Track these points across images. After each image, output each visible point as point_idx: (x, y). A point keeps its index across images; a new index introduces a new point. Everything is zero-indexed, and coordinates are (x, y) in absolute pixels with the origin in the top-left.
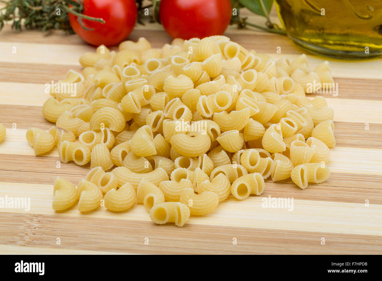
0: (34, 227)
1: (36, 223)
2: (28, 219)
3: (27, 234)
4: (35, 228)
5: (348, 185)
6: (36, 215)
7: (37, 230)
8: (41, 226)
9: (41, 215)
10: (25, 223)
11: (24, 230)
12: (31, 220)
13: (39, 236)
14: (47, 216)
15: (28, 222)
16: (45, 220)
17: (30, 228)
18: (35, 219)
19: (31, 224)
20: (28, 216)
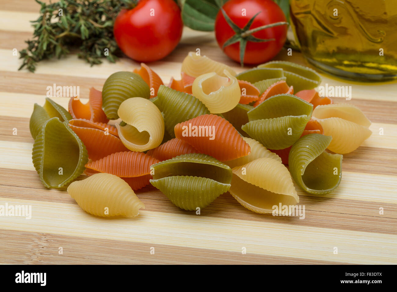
0: (42, 246)
1: (45, 242)
2: (36, 238)
3: (35, 253)
4: (43, 248)
5: (355, 212)
6: (44, 234)
7: (45, 249)
8: (49, 246)
9: (49, 234)
10: (34, 242)
11: (32, 249)
12: (40, 239)
13: (47, 256)
14: (56, 235)
15: (37, 241)
16: (53, 240)
17: (38, 247)
18: (44, 238)
19: (39, 243)
20: (36, 234)
